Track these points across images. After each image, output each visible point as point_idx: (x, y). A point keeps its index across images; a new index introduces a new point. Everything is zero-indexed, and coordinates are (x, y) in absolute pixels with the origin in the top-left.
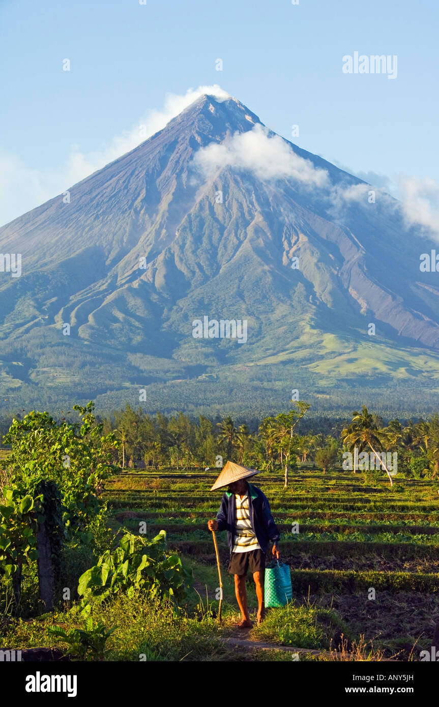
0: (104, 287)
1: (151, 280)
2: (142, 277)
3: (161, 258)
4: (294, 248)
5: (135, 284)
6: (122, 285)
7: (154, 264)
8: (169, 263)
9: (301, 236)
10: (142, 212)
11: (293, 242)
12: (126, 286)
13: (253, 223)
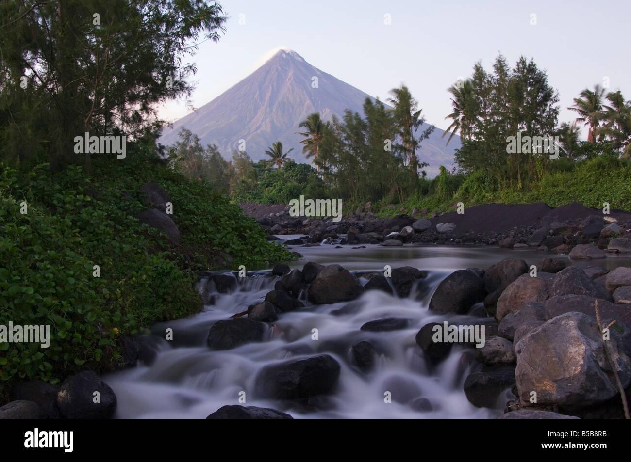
0: (246, 133)
1: (265, 129)
2: (261, 129)
3: (268, 120)
4: (325, 114)
5: (259, 132)
6: (253, 132)
7: (265, 123)
8: (272, 122)
9: (327, 109)
10: (258, 100)
11: (323, 111)
12: (255, 133)
13: (306, 104)
